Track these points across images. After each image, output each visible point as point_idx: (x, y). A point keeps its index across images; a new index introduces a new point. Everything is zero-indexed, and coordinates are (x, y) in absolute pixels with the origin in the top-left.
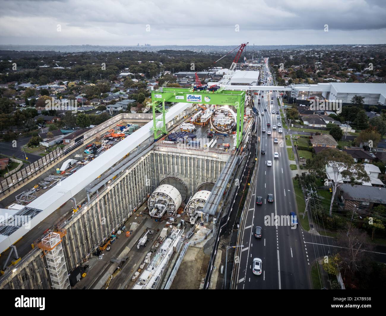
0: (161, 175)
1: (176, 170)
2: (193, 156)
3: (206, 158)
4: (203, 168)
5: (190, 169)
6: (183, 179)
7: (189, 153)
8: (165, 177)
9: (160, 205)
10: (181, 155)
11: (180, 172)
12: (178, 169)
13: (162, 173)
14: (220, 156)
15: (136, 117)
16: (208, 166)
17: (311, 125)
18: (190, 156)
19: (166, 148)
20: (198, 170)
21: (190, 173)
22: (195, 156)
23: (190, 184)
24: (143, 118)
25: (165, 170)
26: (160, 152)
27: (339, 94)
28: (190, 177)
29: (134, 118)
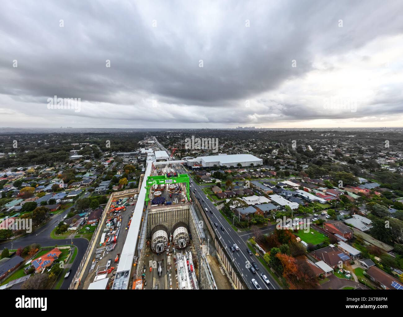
0: (152, 226)
1: (161, 220)
2: (170, 210)
3: (177, 209)
4: (175, 215)
5: (169, 218)
6: (165, 224)
7: (168, 209)
8: (154, 226)
9: (160, 244)
10: (164, 211)
11: (163, 221)
12: (162, 220)
13: (153, 224)
14: (184, 207)
15: (122, 193)
16: (178, 213)
17: (207, 182)
18: (169, 210)
19: (155, 209)
20: (173, 217)
21: (169, 219)
22: (171, 210)
23: (169, 226)
24: (127, 192)
25: (155, 222)
26: (152, 213)
27: (206, 163)
28: (169, 222)
29: (121, 194)
